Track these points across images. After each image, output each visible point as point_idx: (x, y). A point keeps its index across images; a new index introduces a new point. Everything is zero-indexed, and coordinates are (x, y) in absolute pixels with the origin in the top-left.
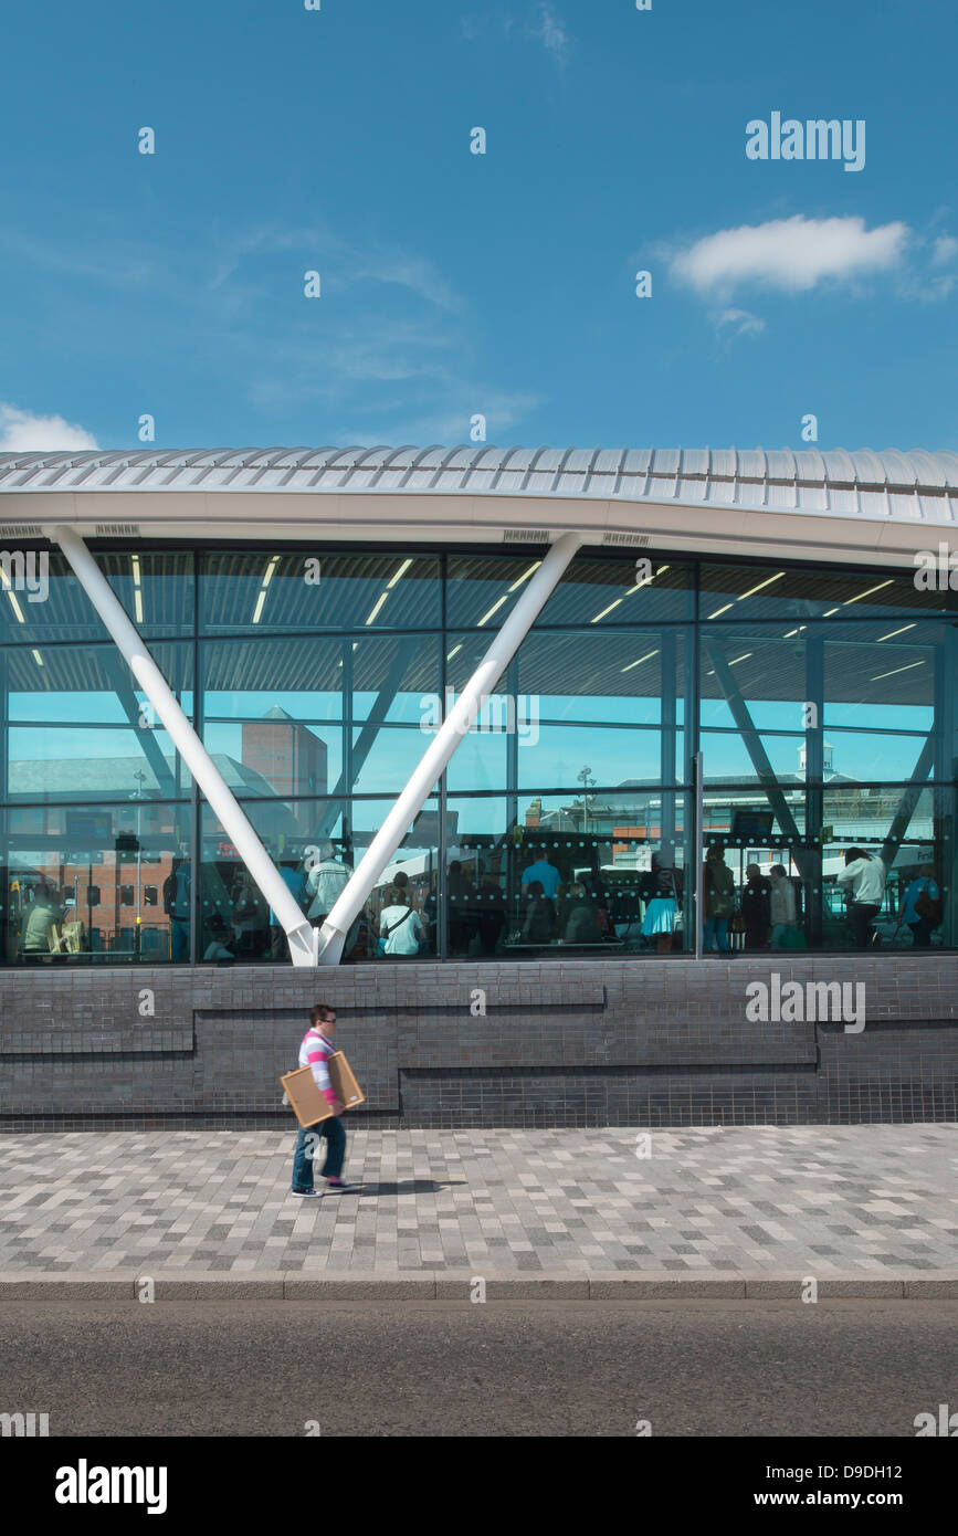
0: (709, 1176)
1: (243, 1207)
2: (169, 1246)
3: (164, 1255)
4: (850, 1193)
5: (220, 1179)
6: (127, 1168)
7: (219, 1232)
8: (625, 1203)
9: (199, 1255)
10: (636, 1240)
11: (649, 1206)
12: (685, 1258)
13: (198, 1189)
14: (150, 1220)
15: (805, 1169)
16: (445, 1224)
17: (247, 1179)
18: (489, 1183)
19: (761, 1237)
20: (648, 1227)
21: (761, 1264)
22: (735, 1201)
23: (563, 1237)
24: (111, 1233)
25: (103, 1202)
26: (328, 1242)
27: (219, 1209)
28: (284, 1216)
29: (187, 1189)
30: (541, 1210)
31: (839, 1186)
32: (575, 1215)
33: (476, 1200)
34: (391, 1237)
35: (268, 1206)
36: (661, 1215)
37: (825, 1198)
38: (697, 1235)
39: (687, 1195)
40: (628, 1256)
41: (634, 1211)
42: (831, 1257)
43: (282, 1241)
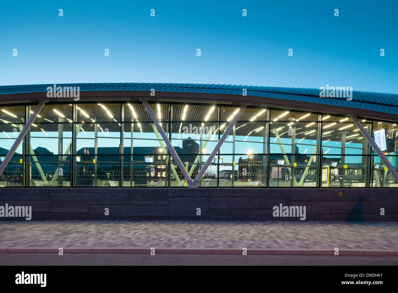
0: (268, 230)
1: (176, 235)
2: (160, 242)
3: (159, 244)
4: (294, 234)
5: (172, 230)
6: (153, 227)
7: (170, 240)
8: (251, 235)
9: (166, 244)
10: (252, 242)
11: (256, 236)
12: (261, 246)
13: (167, 232)
14: (157, 237)
15: (287, 229)
16: (215, 239)
17: (178, 230)
18: (225, 231)
19: (276, 242)
20: (255, 240)
21: (275, 247)
22: (272, 235)
23: (238, 242)
24: (149, 240)
25: (148, 234)
26: (192, 242)
27: (171, 235)
28: (183, 237)
29: (165, 231)
30: (234, 237)
31: (293, 233)
32: (241, 238)
33: (222, 234)
34: (204, 241)
35: (181, 235)
36: (258, 238)
37: (289, 235)
38: (264, 242)
39: (263, 234)
40: (250, 246)
41: (252, 237)
42: (289, 246)
43: (183, 242)
